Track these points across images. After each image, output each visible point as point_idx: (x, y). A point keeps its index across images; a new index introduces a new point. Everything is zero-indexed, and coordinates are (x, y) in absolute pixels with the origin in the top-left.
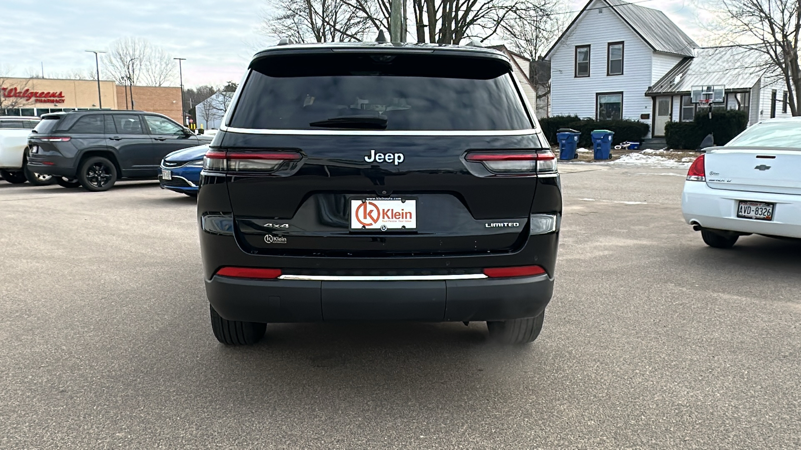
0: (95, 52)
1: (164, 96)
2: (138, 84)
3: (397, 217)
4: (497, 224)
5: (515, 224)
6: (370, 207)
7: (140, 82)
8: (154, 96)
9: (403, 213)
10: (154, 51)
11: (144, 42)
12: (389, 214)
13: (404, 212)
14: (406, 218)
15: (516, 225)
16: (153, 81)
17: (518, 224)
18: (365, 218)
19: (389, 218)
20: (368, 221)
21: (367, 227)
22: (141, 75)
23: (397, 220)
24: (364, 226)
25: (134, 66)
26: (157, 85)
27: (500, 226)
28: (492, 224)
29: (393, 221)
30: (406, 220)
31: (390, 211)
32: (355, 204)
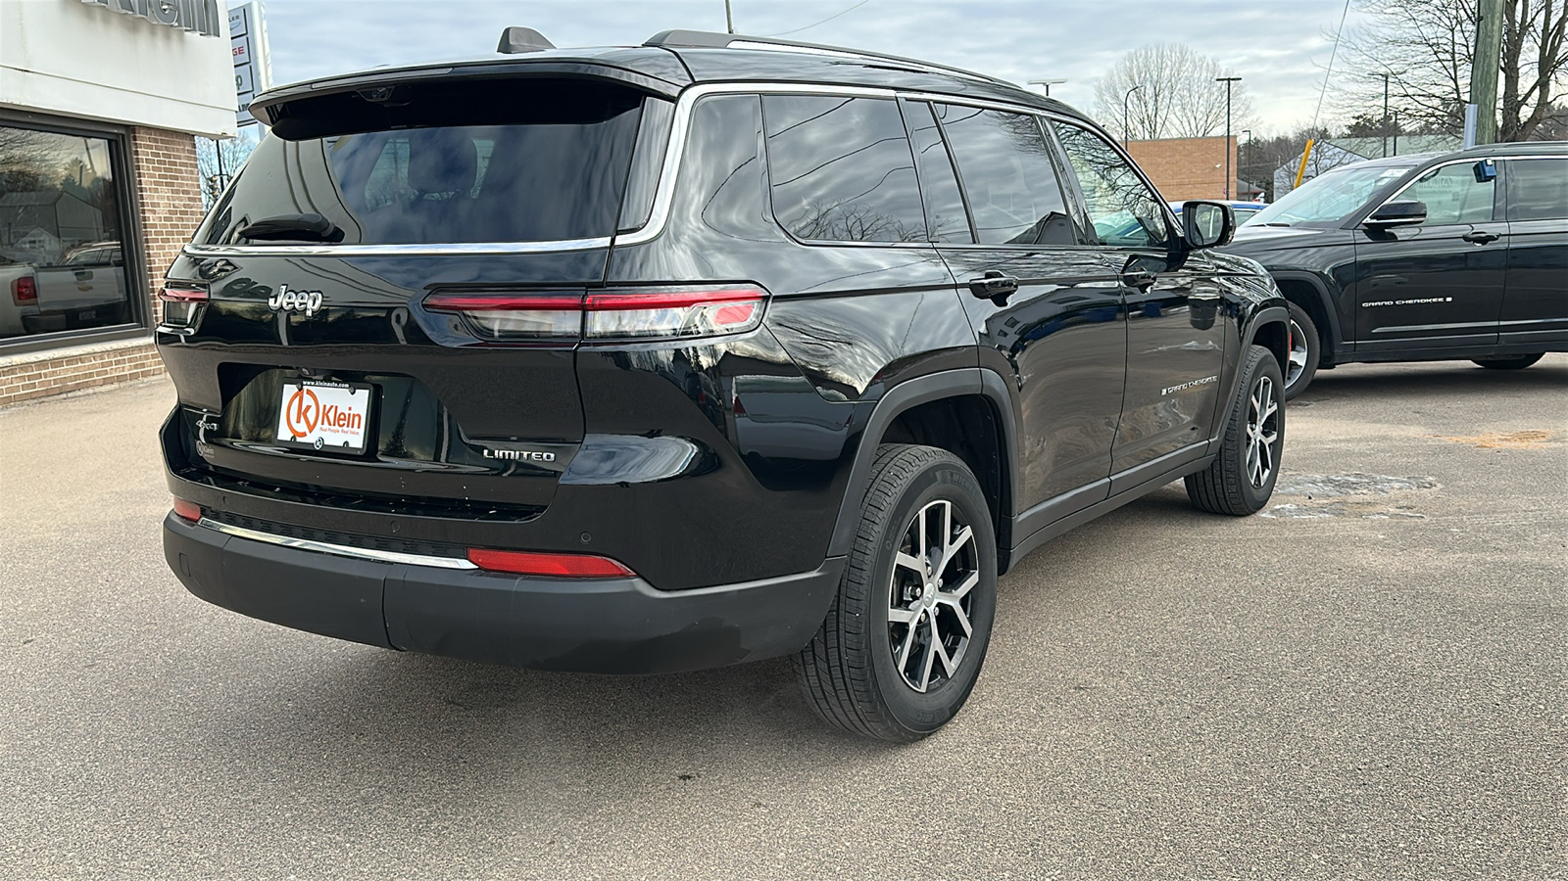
0: (1044, 84)
1: (1199, 156)
2: (1165, 136)
3: (341, 422)
4: (507, 453)
5: (545, 455)
6: (307, 400)
7: (1168, 131)
8: (1178, 157)
9: (349, 415)
10: (1198, 69)
11: (1181, 53)
12: (331, 415)
13: (352, 412)
14: (353, 427)
15: (548, 457)
16: (1193, 128)
17: (552, 455)
18: (298, 421)
19: (330, 424)
20: (301, 427)
21: (299, 439)
22: (1171, 116)
23: (340, 429)
24: (294, 437)
25: (1160, 99)
26: (1200, 135)
27: (512, 456)
28: (496, 452)
29: (335, 431)
30: (353, 430)
31: (333, 410)
32: (289, 390)
